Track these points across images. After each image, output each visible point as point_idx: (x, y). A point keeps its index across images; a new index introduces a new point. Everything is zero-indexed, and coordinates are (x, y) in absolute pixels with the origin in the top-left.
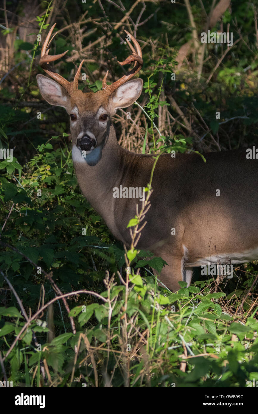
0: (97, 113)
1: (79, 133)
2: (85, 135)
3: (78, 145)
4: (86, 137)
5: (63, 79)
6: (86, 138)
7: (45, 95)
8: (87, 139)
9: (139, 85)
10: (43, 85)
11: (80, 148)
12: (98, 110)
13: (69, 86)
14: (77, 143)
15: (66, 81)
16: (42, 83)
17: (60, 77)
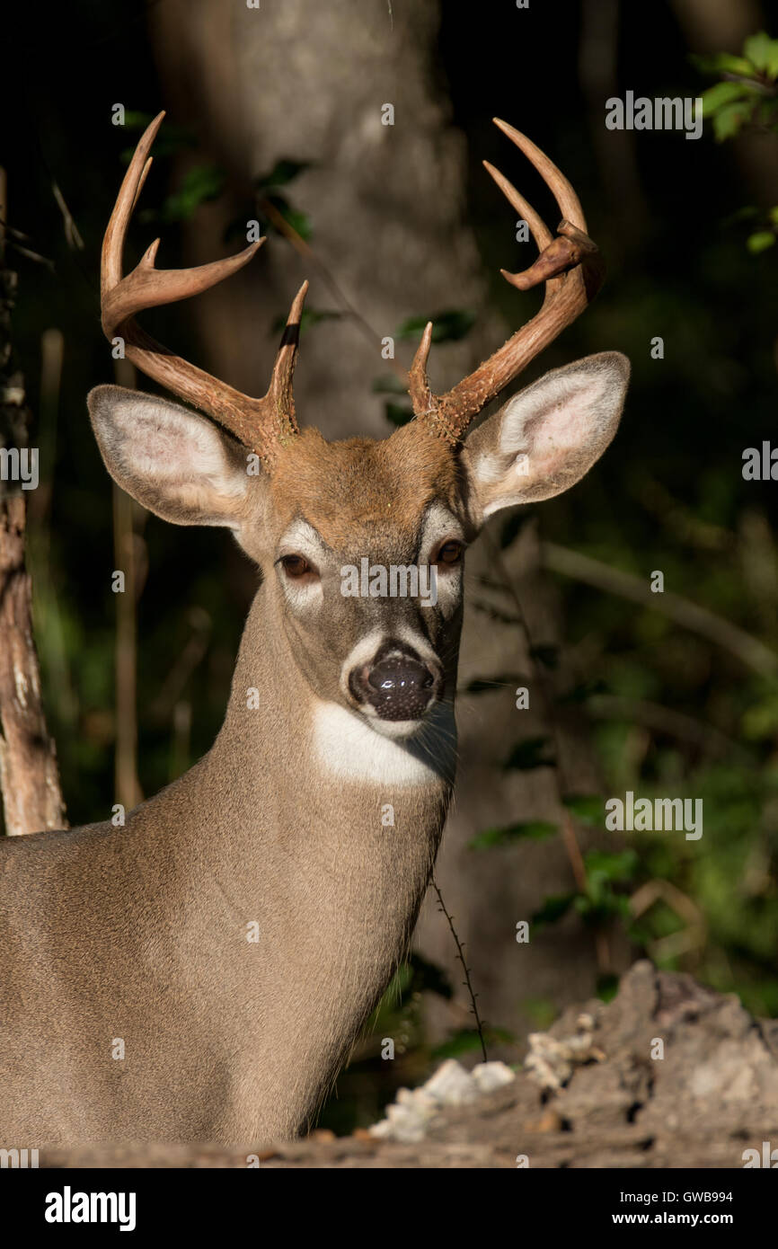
0: (420, 533)
1: (354, 640)
2: (391, 643)
3: (359, 699)
4: (398, 654)
5: (214, 383)
6: (396, 659)
7: (136, 482)
8: (403, 661)
9: (609, 382)
10: (120, 435)
11: (369, 709)
12: (423, 520)
13: (254, 414)
14: (351, 689)
15: (230, 393)
16: (116, 428)
17: (200, 377)
